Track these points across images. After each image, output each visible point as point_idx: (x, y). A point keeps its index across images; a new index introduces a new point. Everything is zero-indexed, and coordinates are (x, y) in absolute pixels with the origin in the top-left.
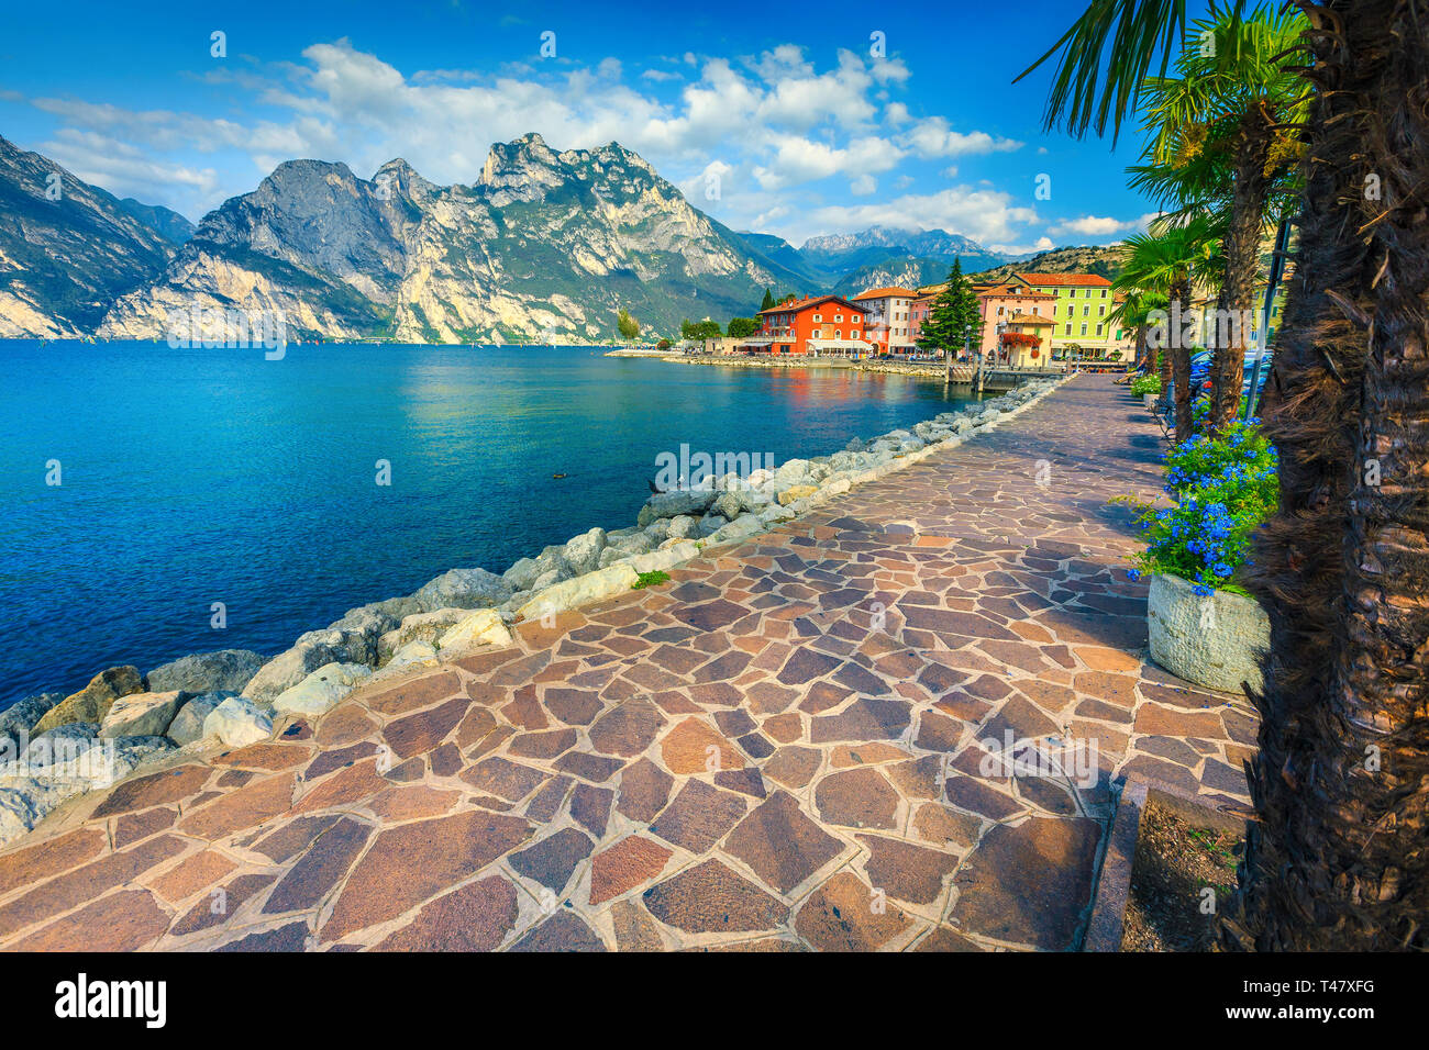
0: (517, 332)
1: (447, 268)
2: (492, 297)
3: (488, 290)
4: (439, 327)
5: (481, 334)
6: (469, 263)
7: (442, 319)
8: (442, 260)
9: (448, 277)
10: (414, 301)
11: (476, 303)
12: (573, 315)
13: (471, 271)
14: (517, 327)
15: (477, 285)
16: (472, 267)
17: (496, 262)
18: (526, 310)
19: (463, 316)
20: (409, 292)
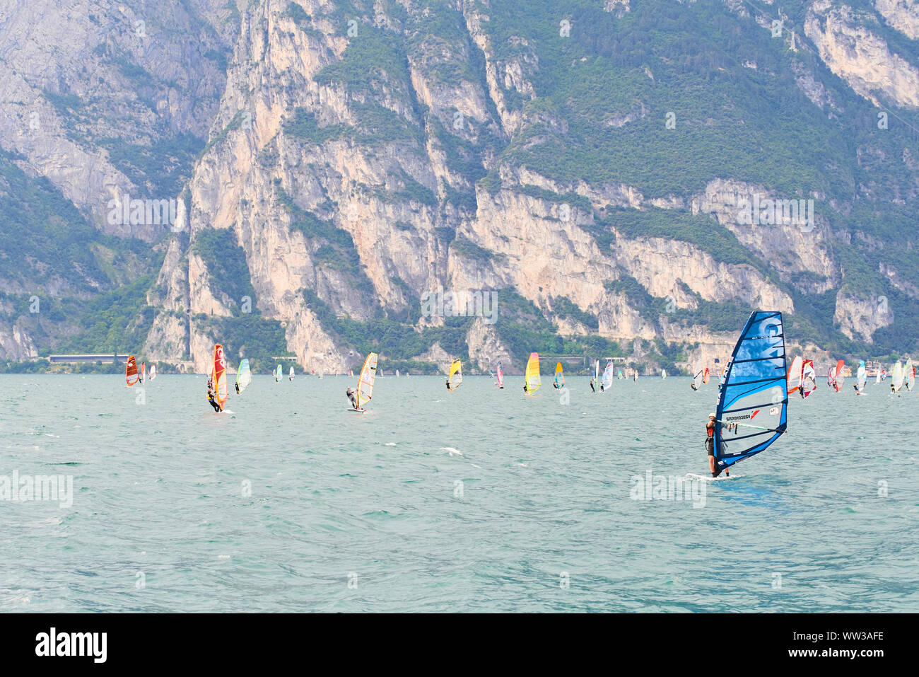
0: (564, 328)
1: (334, 102)
2: (482, 199)
3: (474, 172)
4: (284, 313)
5: (431, 336)
6: (418, 81)
7: (297, 283)
8: (321, 79)
9: (337, 131)
10: (222, 222)
11: (423, 222)
12: (789, 257)
13: (419, 110)
14: (566, 308)
15: (435, 155)
16: (426, 95)
17: (513, 71)
18: (605, 244)
19: (376, 273)
20: (212, 194)
